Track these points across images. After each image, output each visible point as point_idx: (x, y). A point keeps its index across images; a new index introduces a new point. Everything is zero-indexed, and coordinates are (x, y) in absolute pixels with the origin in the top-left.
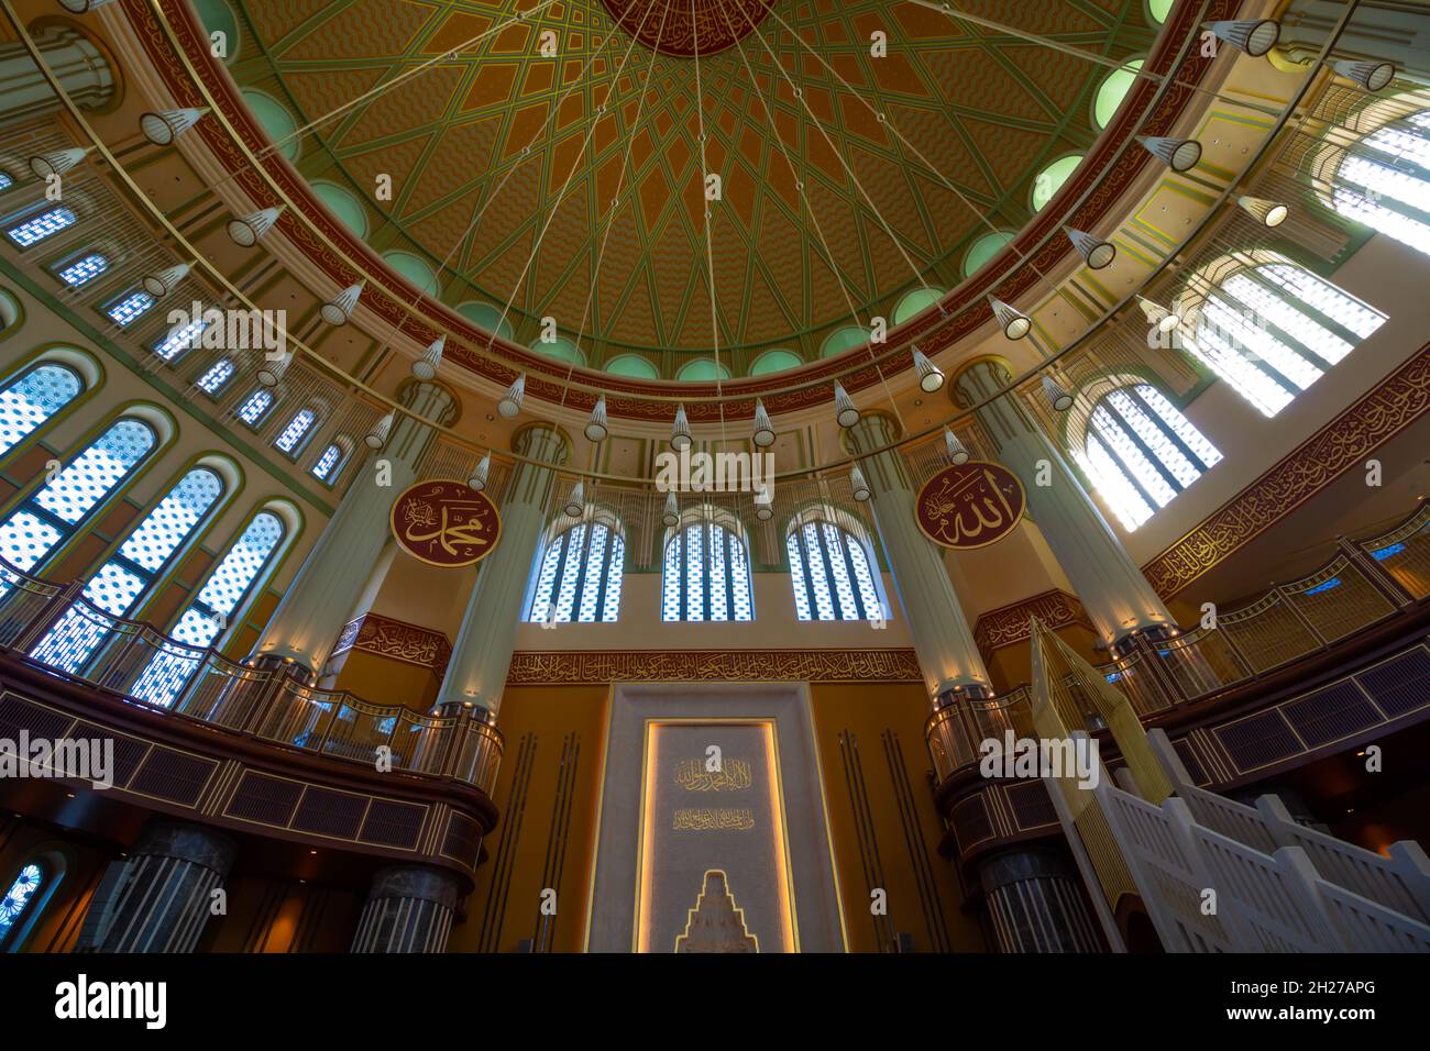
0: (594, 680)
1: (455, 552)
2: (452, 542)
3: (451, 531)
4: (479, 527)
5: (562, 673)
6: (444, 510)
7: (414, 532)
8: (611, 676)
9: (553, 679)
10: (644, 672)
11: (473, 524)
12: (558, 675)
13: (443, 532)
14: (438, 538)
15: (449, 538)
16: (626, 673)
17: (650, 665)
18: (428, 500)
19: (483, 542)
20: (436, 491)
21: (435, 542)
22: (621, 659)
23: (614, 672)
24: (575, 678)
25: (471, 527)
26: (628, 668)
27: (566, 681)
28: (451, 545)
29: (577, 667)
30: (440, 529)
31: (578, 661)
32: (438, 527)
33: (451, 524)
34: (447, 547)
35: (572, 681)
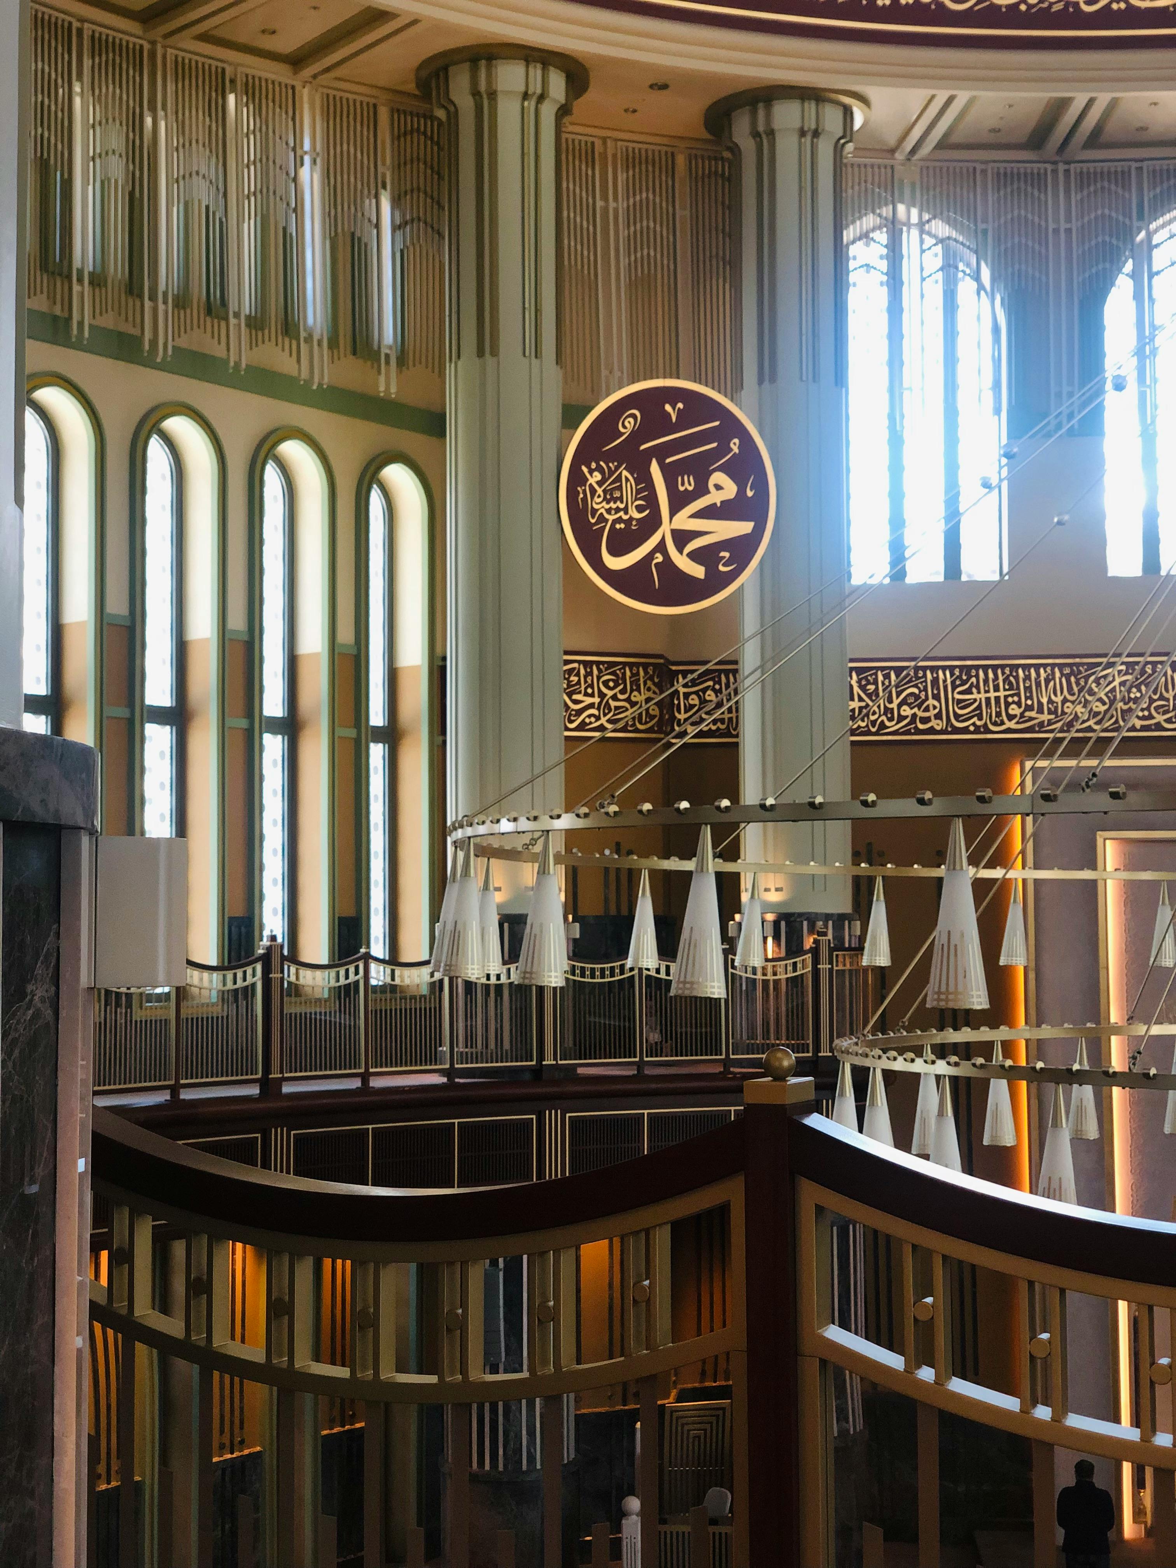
0: (977, 730)
1: (698, 571)
2: (690, 547)
3: (684, 520)
4: (730, 489)
5: (906, 711)
6: (655, 469)
7: (617, 551)
8: (1011, 717)
9: (892, 726)
10: (1079, 709)
11: (718, 487)
12: (901, 718)
13: (665, 529)
14: (661, 547)
15: (682, 538)
16: (1040, 711)
17: (1091, 692)
18: (618, 456)
19: (745, 527)
20: (628, 425)
21: (659, 558)
22: (1027, 678)
23: (1014, 710)
24: (938, 725)
25: (714, 498)
26: (1044, 700)
27: (919, 732)
28: (693, 556)
29: (936, 697)
30: (659, 523)
31: (935, 681)
32: (652, 523)
33: (678, 502)
34: (683, 562)
35: (932, 731)
